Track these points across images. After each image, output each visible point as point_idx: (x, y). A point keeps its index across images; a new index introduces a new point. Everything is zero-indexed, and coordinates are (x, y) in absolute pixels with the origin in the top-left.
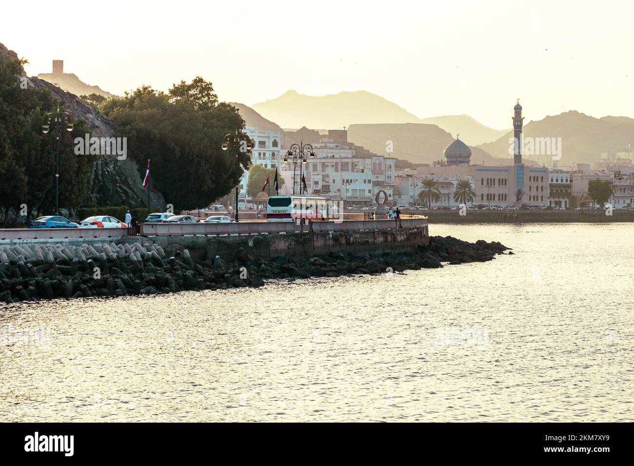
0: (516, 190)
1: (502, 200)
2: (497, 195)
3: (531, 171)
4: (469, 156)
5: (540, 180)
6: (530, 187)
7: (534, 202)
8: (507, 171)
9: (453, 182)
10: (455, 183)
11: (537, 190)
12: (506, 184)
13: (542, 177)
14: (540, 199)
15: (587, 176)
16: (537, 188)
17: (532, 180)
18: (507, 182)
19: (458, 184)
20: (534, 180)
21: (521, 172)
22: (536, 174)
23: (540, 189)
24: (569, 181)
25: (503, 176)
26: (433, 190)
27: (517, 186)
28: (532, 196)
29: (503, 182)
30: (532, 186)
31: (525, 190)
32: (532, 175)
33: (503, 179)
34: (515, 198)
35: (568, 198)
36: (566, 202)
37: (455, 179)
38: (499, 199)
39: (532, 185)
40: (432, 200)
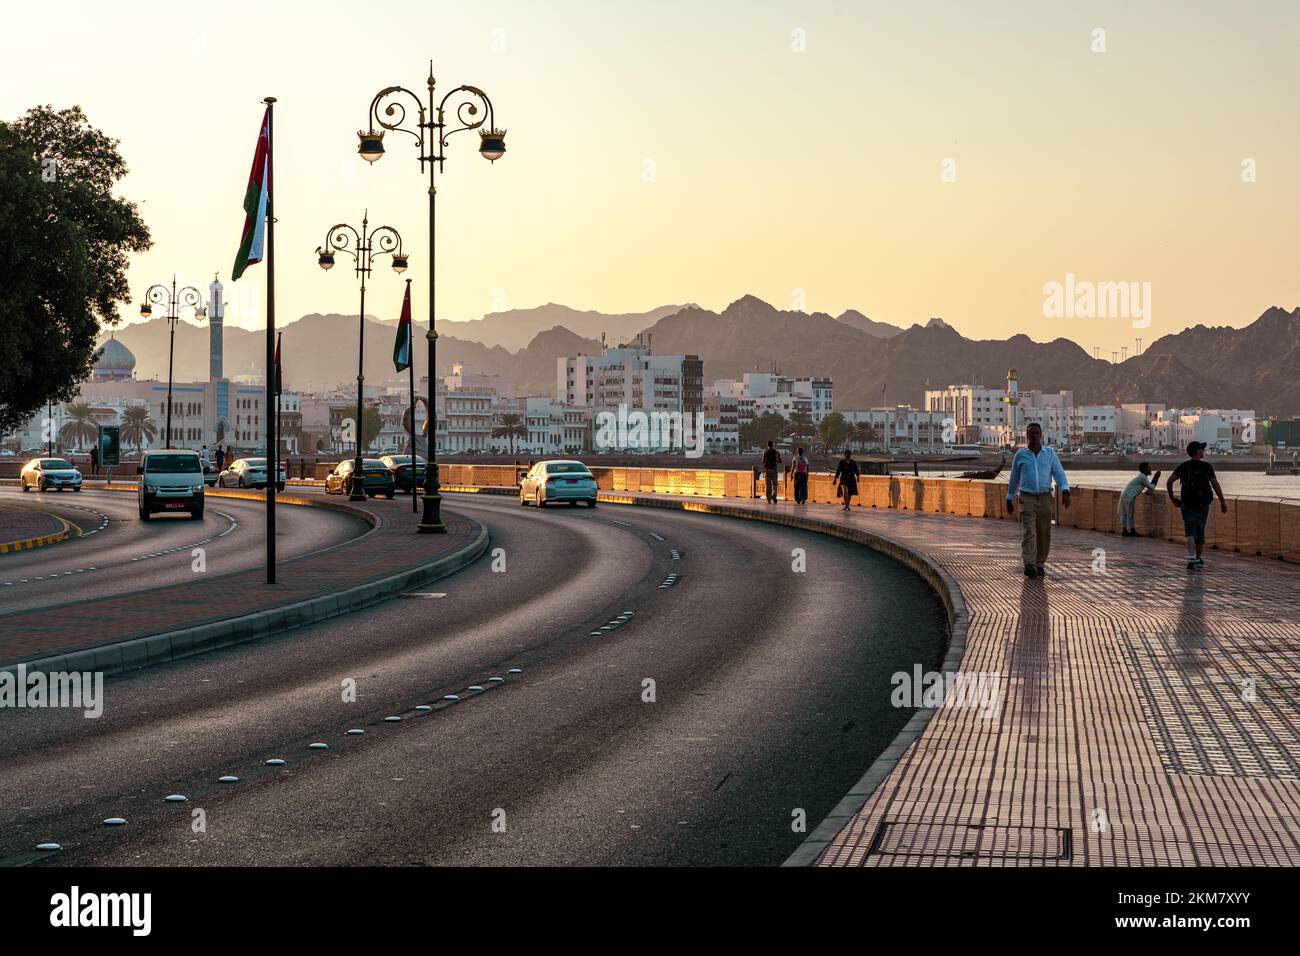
0: (217, 422)
1: (194, 438)
2: (186, 430)
3: (240, 392)
4: (132, 365)
5: (253, 406)
6: (238, 417)
7: (244, 442)
8: (201, 390)
9: (115, 409)
10: (120, 411)
11: (249, 423)
12: (199, 413)
13: (256, 402)
14: (253, 437)
15: (326, 400)
16: (249, 418)
17: (241, 405)
18: (202, 409)
19: (126, 412)
20: (244, 407)
21: (224, 393)
22: (247, 396)
23: (253, 422)
24: (298, 407)
25: (196, 399)
26: (87, 422)
27: (218, 416)
28: (241, 432)
29: (196, 409)
30: (241, 417)
31: (231, 422)
32: (241, 397)
33: (195, 404)
34: (215, 436)
35: (297, 435)
36: (293, 442)
37: (117, 404)
38: (189, 438)
39: (241, 414)
40: (86, 440)
